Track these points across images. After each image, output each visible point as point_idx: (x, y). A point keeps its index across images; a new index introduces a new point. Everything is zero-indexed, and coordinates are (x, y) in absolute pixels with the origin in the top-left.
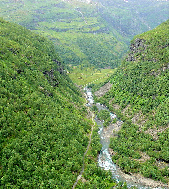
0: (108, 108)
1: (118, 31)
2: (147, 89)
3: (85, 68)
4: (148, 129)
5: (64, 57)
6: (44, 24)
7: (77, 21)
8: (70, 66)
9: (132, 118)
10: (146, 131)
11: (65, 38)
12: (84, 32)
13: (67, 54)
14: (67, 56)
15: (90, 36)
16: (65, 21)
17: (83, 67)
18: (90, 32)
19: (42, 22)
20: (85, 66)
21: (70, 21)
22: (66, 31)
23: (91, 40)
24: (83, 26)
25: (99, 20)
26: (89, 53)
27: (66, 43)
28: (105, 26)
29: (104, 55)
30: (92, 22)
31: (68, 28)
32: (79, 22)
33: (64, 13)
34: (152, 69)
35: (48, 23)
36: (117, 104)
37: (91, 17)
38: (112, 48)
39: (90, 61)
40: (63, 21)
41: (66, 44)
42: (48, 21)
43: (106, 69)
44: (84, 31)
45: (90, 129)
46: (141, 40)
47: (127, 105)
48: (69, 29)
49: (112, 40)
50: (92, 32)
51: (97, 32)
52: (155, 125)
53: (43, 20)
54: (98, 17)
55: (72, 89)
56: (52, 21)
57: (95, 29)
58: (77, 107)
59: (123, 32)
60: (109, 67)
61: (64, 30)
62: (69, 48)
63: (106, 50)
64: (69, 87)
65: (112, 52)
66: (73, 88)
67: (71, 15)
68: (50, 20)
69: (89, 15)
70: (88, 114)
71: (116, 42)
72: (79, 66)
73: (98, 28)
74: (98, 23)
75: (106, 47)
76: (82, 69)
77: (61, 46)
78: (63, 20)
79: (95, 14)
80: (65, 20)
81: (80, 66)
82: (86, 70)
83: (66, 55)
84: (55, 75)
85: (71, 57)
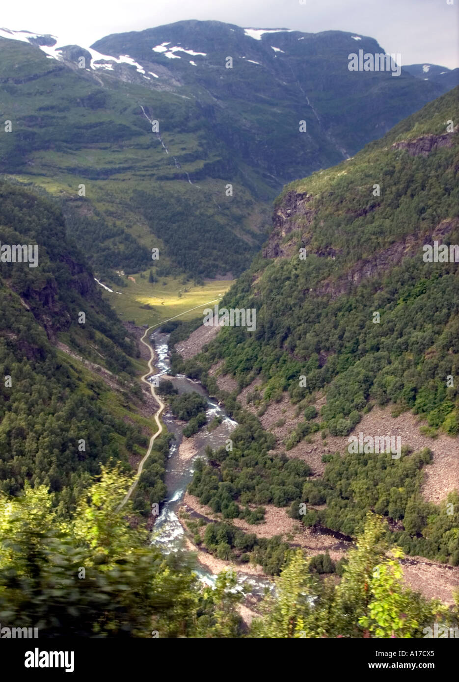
0: (204, 387)
1: (258, 172)
2: (308, 335)
3: (162, 279)
4: (300, 445)
5: (104, 250)
6: (51, 156)
7: (140, 147)
8: (121, 273)
9: (261, 414)
10: (295, 450)
11: (107, 194)
12: (160, 178)
13: (112, 240)
14: (112, 247)
15: (178, 187)
16: (105, 148)
17: (155, 276)
18: (176, 177)
19: (42, 153)
20: (160, 274)
21: (121, 147)
22: (111, 177)
23: (178, 200)
24: (159, 158)
25: (204, 141)
26: (172, 236)
27: (111, 209)
28: (218, 158)
29: (216, 240)
30: (183, 149)
31: (117, 166)
32: (148, 148)
33: (101, 123)
34: (324, 279)
35: (60, 154)
36: (228, 377)
37: (180, 132)
38: (239, 219)
39: (174, 258)
40: (101, 149)
41: (111, 214)
42: (59, 149)
43: (220, 280)
44: (161, 173)
45: (145, 444)
46: (300, 195)
47: (253, 379)
48: (118, 171)
49: (239, 199)
50: (184, 177)
51: (197, 177)
52: (319, 434)
53: (46, 146)
54: (202, 132)
55: (111, 337)
56: (70, 148)
57: (189, 168)
58: (116, 386)
59: (272, 173)
60: (229, 274)
61: (106, 174)
62: (118, 223)
63: (222, 227)
64: (104, 331)
65: (238, 233)
66: (114, 333)
67: (123, 128)
68: (65, 144)
69: (174, 127)
70: (145, 403)
71: (249, 204)
72: (144, 273)
73: (200, 164)
74: (201, 149)
75: (221, 220)
76: (152, 280)
77: (96, 218)
78: (102, 145)
79: (191, 124)
80: (108, 145)
81: (147, 273)
82: (165, 284)
83: (109, 243)
84: (60, 299)
85: (122, 247)
